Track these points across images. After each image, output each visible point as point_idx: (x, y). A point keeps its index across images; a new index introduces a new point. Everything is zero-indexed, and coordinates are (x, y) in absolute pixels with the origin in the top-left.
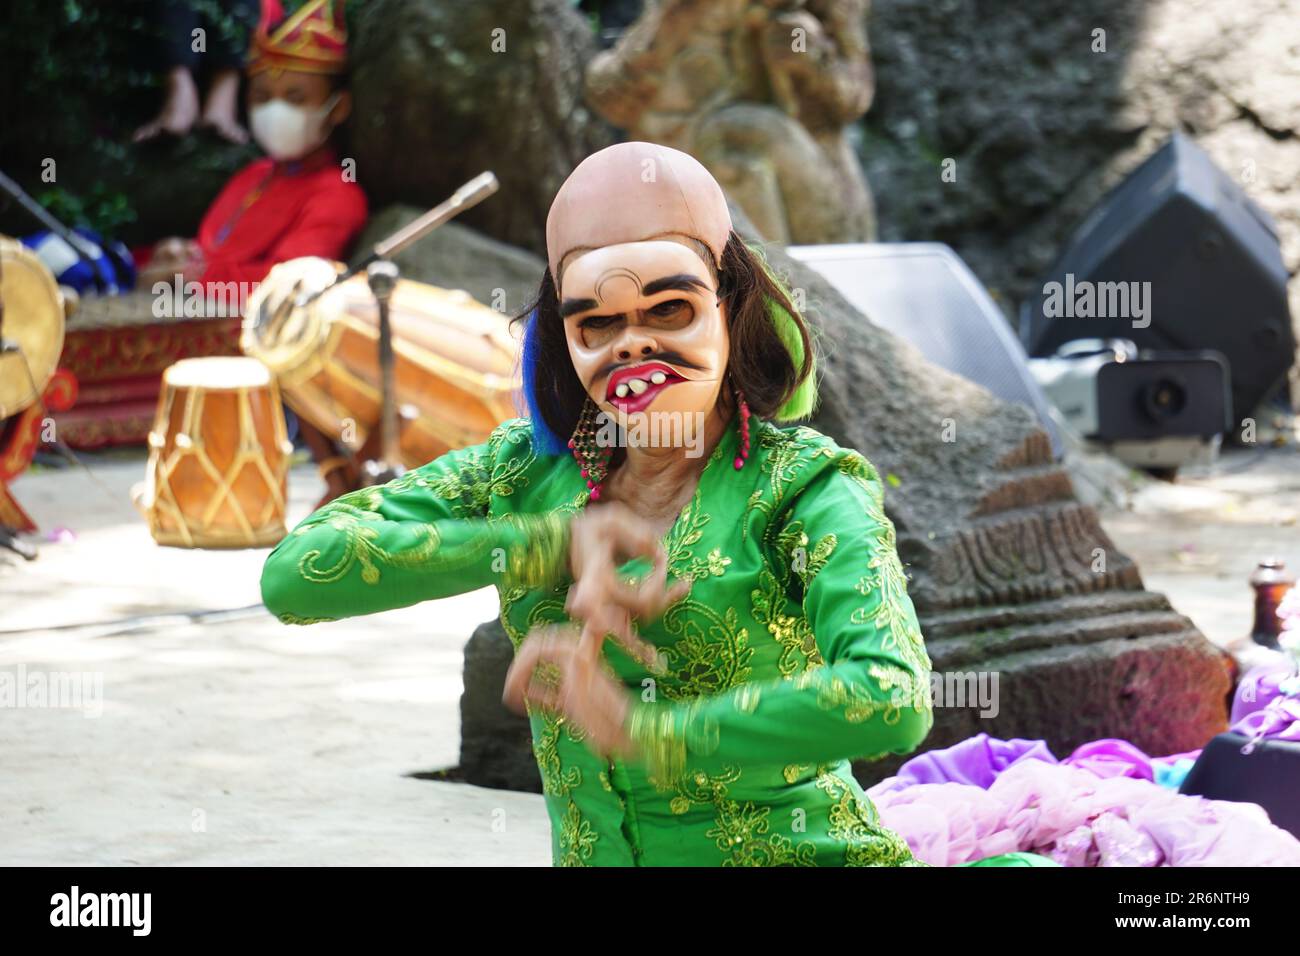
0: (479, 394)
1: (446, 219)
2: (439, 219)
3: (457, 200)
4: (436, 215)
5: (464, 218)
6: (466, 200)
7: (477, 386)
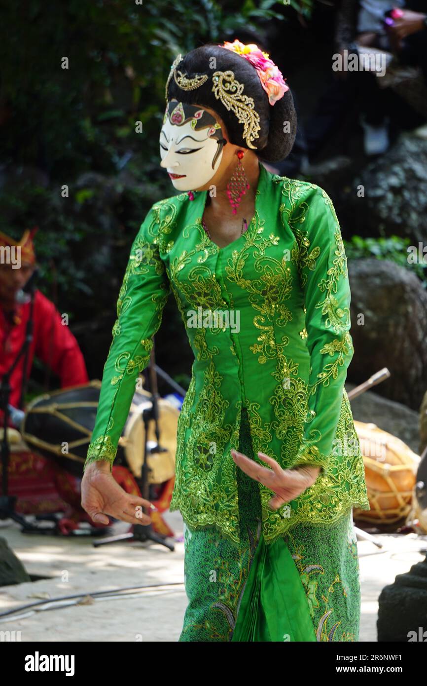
0: (382, 473)
1: (365, 390)
2: (362, 390)
3: (370, 381)
4: (361, 388)
5: (374, 389)
6: (375, 381)
7: (380, 469)
